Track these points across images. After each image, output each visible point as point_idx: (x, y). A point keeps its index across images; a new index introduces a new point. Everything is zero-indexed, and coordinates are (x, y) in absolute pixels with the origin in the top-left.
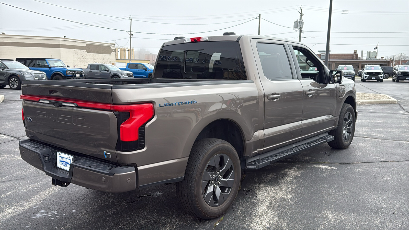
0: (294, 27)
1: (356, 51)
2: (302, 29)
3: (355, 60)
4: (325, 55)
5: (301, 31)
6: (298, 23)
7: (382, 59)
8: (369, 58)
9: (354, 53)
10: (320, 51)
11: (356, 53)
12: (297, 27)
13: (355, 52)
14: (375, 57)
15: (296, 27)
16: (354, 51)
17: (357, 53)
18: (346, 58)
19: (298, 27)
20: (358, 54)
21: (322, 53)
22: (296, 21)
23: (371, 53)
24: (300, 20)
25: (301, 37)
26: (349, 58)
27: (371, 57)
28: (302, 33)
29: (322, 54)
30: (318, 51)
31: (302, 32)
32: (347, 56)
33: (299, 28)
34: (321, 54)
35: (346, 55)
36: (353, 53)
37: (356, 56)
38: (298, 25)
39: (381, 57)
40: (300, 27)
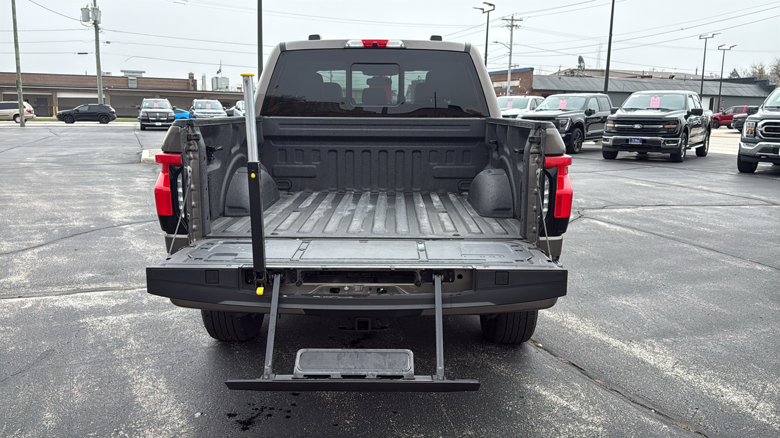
0: (82, 20)
1: (193, 74)
2: (99, 25)
3: (192, 91)
4: (135, 80)
5: (97, 29)
6: (90, 12)
7: (239, 91)
8: (217, 88)
9: (190, 77)
10: (125, 72)
11: (193, 77)
12: (89, 21)
13: (191, 76)
14: (227, 87)
15: (86, 19)
16: (190, 74)
17: (194, 79)
18: (177, 87)
19: (91, 20)
20: (196, 80)
21: (130, 76)
22: (85, 7)
23: (219, 81)
24: (93, 7)
25: (100, 41)
26: (182, 88)
27: (219, 87)
28: (99, 34)
29: (129, 78)
30: (122, 71)
31: (100, 31)
32: (177, 82)
33: (93, 22)
34: (127, 77)
35: (176, 81)
36: (188, 78)
37: (194, 84)
38: (91, 16)
39: (238, 88)
40: (95, 21)
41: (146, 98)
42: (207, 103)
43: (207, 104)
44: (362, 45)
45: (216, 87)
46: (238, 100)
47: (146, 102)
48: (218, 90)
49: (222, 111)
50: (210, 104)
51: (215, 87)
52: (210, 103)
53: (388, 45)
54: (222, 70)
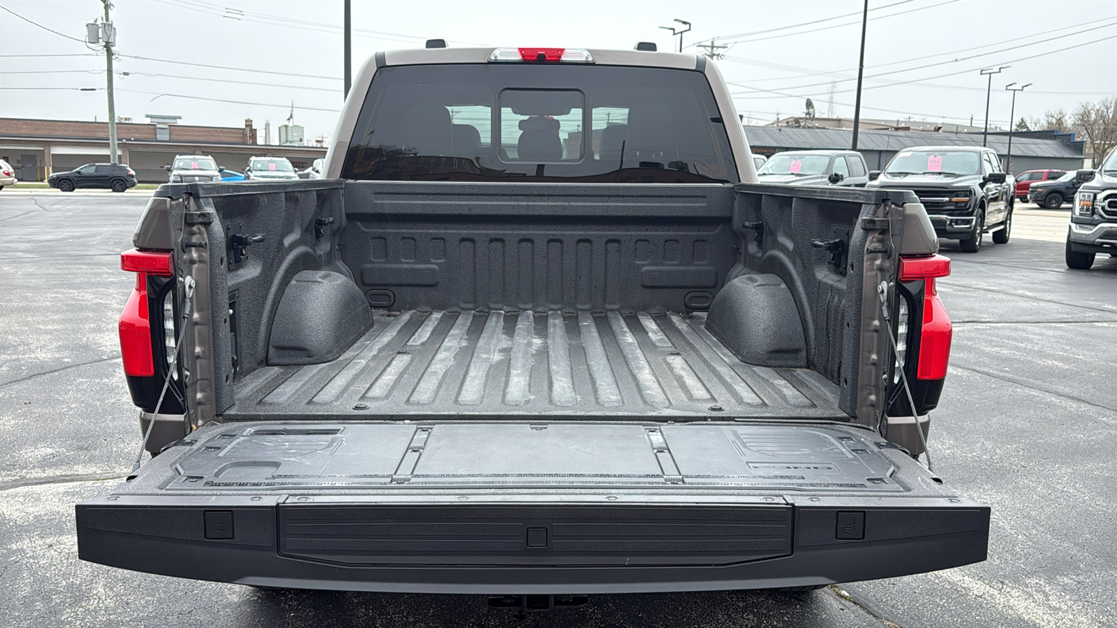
0: (87, 41)
1: (251, 121)
2: (113, 48)
3: (250, 145)
4: (166, 129)
5: (110, 54)
6: (100, 30)
7: (319, 145)
8: (287, 141)
9: (247, 126)
10: (152, 117)
11: (251, 126)
12: (98, 42)
13: (249, 123)
14: (301, 140)
15: (94, 39)
16: (246, 121)
17: (253, 128)
18: (228, 140)
19: (100, 40)
20: (256, 130)
21: (159, 123)
22: (93, 22)
23: (289, 129)
24: (105, 22)
25: (114, 71)
26: (237, 140)
27: (290, 139)
28: (113, 61)
29: (158, 126)
30: (147, 116)
31: (113, 57)
32: (228, 132)
33: (104, 44)
34: (155, 125)
35: (226, 130)
36: (244, 127)
37: (252, 135)
38: (100, 36)
39: (317, 141)
40: (107, 43)
41: (180, 155)
42: (269, 162)
43: (270, 164)
44: (518, 58)
45: (285, 139)
46: (316, 159)
47: (180, 161)
48: (288, 144)
49: (293, 174)
50: (274, 164)
51: (283, 139)
52: (274, 162)
53: (564, 58)
54: (294, 116)
